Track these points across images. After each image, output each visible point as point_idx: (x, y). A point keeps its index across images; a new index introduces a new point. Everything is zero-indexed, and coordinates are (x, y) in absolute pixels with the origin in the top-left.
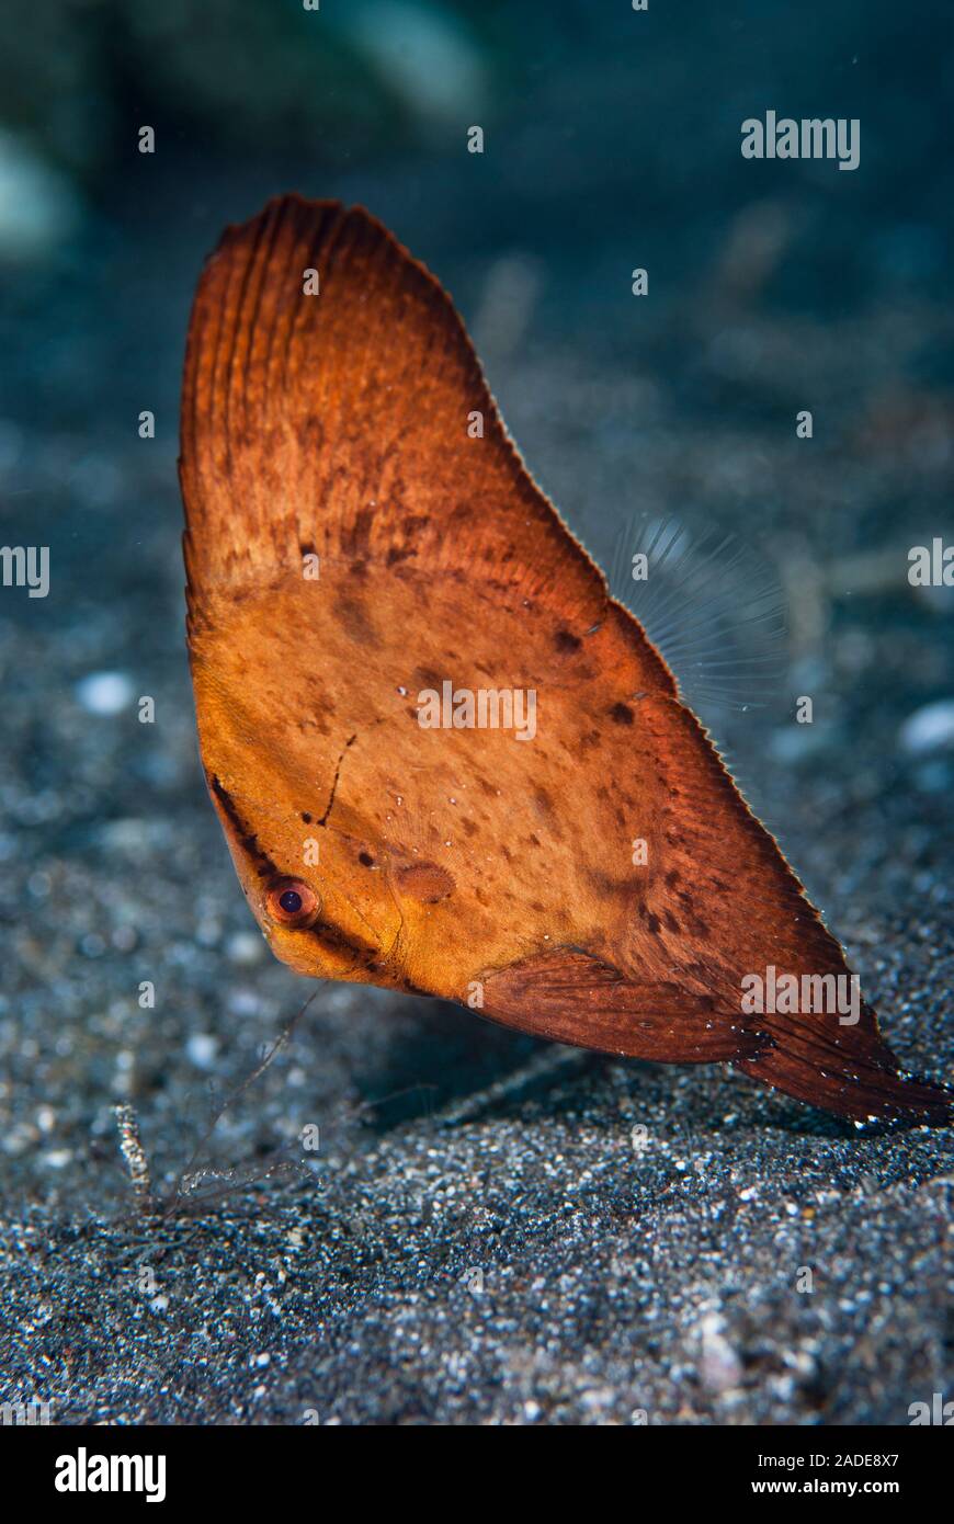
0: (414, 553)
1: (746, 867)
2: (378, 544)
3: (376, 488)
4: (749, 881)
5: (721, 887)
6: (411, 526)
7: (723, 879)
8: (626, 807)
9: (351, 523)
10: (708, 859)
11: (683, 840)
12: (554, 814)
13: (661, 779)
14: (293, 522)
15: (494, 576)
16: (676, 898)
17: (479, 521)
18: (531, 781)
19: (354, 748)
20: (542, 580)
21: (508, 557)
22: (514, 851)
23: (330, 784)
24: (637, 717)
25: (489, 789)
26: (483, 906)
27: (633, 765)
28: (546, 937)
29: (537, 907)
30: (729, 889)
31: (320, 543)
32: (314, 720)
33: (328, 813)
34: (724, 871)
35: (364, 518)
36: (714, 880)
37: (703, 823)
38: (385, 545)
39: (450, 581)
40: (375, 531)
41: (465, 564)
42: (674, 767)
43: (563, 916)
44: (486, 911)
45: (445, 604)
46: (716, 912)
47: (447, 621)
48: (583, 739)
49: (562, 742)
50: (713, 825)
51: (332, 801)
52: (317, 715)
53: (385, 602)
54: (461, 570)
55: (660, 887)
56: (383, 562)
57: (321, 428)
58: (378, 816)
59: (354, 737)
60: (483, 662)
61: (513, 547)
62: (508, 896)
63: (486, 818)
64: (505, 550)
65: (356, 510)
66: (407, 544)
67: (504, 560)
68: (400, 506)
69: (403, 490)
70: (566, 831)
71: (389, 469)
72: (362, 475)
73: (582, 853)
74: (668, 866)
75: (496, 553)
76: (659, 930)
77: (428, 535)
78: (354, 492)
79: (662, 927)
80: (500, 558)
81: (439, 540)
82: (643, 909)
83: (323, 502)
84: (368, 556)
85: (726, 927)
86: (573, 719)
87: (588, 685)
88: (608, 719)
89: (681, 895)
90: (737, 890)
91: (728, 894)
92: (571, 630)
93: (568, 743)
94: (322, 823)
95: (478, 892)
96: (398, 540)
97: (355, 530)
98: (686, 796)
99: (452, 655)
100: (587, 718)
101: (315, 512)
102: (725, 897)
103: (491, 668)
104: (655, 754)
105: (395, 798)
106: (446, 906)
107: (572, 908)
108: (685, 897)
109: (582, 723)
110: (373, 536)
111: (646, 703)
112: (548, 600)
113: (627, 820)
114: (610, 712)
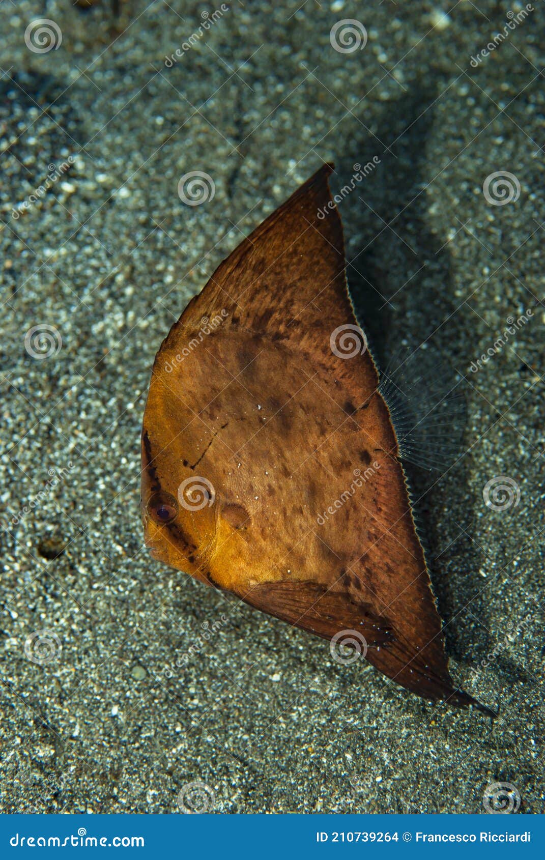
0: (288, 337)
1: (405, 562)
2: (270, 327)
3: (279, 300)
4: (405, 570)
5: (390, 570)
6: (291, 323)
7: (391, 565)
8: (352, 510)
9: (261, 313)
10: (386, 552)
11: (376, 538)
12: (315, 500)
13: (374, 500)
14: (235, 305)
15: (324, 362)
16: (364, 570)
18: (309, 477)
19: (225, 430)
20: (347, 371)
22: (289, 513)
23: (205, 447)
24: (373, 459)
25: (286, 473)
26: (262, 540)
28: (289, 571)
29: (290, 549)
30: (393, 572)
31: (242, 319)
32: (209, 411)
33: (197, 463)
34: (394, 561)
35: (269, 313)
36: (387, 565)
37: (391, 531)
38: (274, 329)
39: (302, 358)
40: (272, 321)
41: (311, 351)
42: (384, 494)
43: (301, 562)
44: (263, 543)
45: (295, 369)
46: (383, 583)
47: (293, 378)
48: (342, 463)
49: (331, 461)
50: (395, 533)
51: (203, 456)
52: (211, 408)
53: (264, 359)
54: (308, 353)
55: (357, 558)
56: (271, 337)
58: (224, 471)
59: (226, 425)
60: (304, 405)
62: (279, 538)
63: (280, 488)
65: (266, 307)
66: (286, 332)
68: (288, 312)
69: (292, 305)
70: (318, 512)
71: (288, 294)
72: (275, 291)
73: (322, 528)
74: (365, 550)
76: (349, 585)
77: (298, 331)
78: (268, 299)
79: (352, 585)
81: (303, 333)
82: (343, 571)
83: (252, 299)
84: (264, 332)
85: (386, 593)
86: (341, 451)
87: (354, 434)
88: (358, 456)
89: (367, 569)
90: (398, 574)
91: (392, 575)
92: (354, 403)
93: (334, 462)
94: (193, 468)
95: (263, 531)
96: (282, 328)
97: (262, 317)
98: (385, 513)
99: (290, 396)
100: (348, 452)
101: (246, 304)
102: (390, 576)
103: (307, 409)
104: (375, 485)
105: (237, 463)
106: (243, 533)
107: (308, 558)
108: (368, 571)
109: (344, 454)
110: (270, 323)
111: (379, 455)
112: (347, 383)
113: (350, 517)
114: (360, 453)
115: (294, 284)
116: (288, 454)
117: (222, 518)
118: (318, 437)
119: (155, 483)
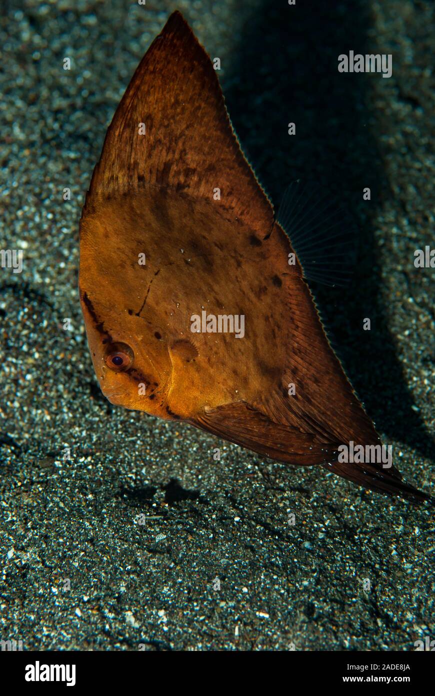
0: (189, 186)
1: (328, 373)
2: (172, 180)
3: (174, 152)
5: (317, 381)
6: (189, 172)
7: (317, 376)
8: (276, 329)
9: (161, 167)
10: (310, 365)
11: (300, 352)
13: (292, 318)
14: (136, 164)
15: (223, 203)
16: (297, 382)
17: (218, 174)
18: (237, 305)
19: (159, 276)
20: (244, 208)
21: (230, 194)
22: (228, 340)
23: (144, 295)
24: (283, 283)
25: (219, 304)
26: (210, 368)
27: (280, 308)
28: (237, 391)
29: (235, 372)
30: (320, 382)
31: (147, 176)
33: (141, 310)
34: (318, 373)
35: (167, 166)
36: (313, 376)
37: (310, 345)
38: (176, 180)
39: (204, 202)
40: (172, 173)
41: (210, 195)
42: (298, 312)
43: (245, 381)
44: (212, 371)
45: (202, 213)
46: (315, 392)
47: (202, 221)
48: (260, 289)
49: (251, 288)
51: (144, 303)
54: (208, 197)
55: (289, 372)
56: (174, 189)
57: (152, 120)
58: (166, 313)
59: (159, 271)
60: (218, 243)
61: (232, 189)
62: (223, 364)
64: (229, 190)
65: (164, 161)
66: (185, 181)
67: (228, 195)
68: (184, 162)
69: (185, 154)
71: (180, 144)
72: (168, 144)
73: (257, 348)
74: (293, 364)
76: (288, 397)
77: (195, 178)
78: (164, 153)
80: (226, 194)
81: (200, 180)
82: (280, 385)
83: (150, 156)
84: (168, 185)
85: (319, 401)
87: (264, 262)
88: (271, 282)
89: (298, 380)
90: (324, 383)
91: (320, 384)
92: (256, 235)
93: (254, 289)
94: (138, 315)
95: (209, 360)
96: (182, 179)
97: (163, 171)
98: (303, 329)
99: (204, 237)
100: (262, 279)
101: (146, 161)
102: (319, 386)
103: (221, 247)
104: (289, 305)
105: (176, 303)
106: (192, 365)
107: (250, 377)
108: (301, 382)
109: (260, 281)
110: (171, 176)
111: (287, 278)
112: (246, 219)
113: (277, 335)
114: (272, 278)
115: (182, 134)
116: (216, 288)
117: (173, 354)
118: (237, 268)
119: (106, 336)
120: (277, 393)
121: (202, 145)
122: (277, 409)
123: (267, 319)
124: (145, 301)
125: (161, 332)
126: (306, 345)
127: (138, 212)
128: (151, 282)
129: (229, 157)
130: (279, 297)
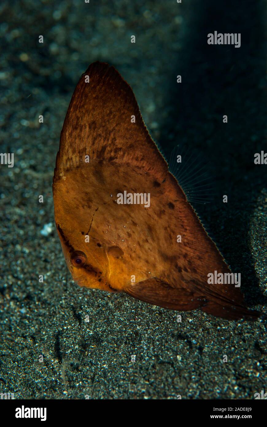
0: (117, 158)
1: (207, 252)
2: (107, 155)
3: (108, 140)
4: (208, 256)
5: (200, 258)
6: (117, 150)
7: (200, 255)
8: (172, 234)
9: (100, 149)
10: (196, 250)
11: (188, 244)
12: (152, 233)
13: (182, 225)
14: (85, 149)
15: (138, 165)
16: (187, 262)
17: (135, 149)
18: (146, 223)
19: (98, 212)
20: (151, 166)
21: (142, 159)
22: (141, 243)
23: (90, 223)
24: (175, 206)
25: (135, 224)
26: (132, 261)
27: (174, 221)
28: (149, 273)
29: (147, 262)
30: (202, 259)
31: (91, 155)
32: (87, 204)
33: (89, 231)
34: (201, 253)
35: (104, 148)
36: (198, 256)
37: (195, 238)
38: (109, 155)
39: (126, 166)
41: (130, 161)
42: (186, 221)
43: (154, 266)
44: (133, 262)
45: (124, 172)
46: (199, 265)
47: (124, 177)
48: (160, 212)
49: (155, 212)
50: (197, 239)
51: (90, 227)
52: (87, 203)
53: (107, 172)
54: (129, 163)
55: (181, 256)
56: (108, 160)
58: (103, 232)
59: (98, 209)
60: (134, 189)
61: (144, 156)
62: (139, 257)
63: (134, 232)
64: (141, 157)
65: (102, 146)
66: (115, 155)
67: (141, 160)
68: (114, 145)
69: (115, 140)
70: (155, 239)
71: (112, 135)
72: (105, 136)
73: (160, 247)
74: (184, 251)
75: (139, 158)
77: (121, 153)
78: (102, 141)
79: (183, 271)
80: (140, 160)
81: (124, 154)
82: (176, 266)
83: (93, 144)
84: (104, 159)
86: (158, 206)
87: (162, 196)
88: (167, 206)
89: (188, 261)
90: (205, 259)
91: (202, 260)
92: (158, 181)
93: (156, 213)
94: (87, 234)
95: (131, 256)
97: (101, 152)
98: (189, 230)
99: (125, 186)
100: (161, 206)
101: (91, 147)
102: (201, 261)
103: (136, 190)
104: (180, 218)
105: (109, 226)
106: (121, 260)
107: (157, 263)
108: (189, 261)
109: (160, 207)
110: (106, 153)
111: (177, 203)
112: (152, 172)
113: (172, 237)
114: (168, 205)
115: (114, 129)
116: (132, 215)
117: (109, 255)
119: (70, 248)
120: (174, 270)
121: (126, 134)
122: (174, 280)
123: (166, 229)
124: (91, 226)
125: (101, 243)
126: (192, 239)
127: (86, 176)
128: (94, 215)
129: (142, 139)
130: (173, 215)
